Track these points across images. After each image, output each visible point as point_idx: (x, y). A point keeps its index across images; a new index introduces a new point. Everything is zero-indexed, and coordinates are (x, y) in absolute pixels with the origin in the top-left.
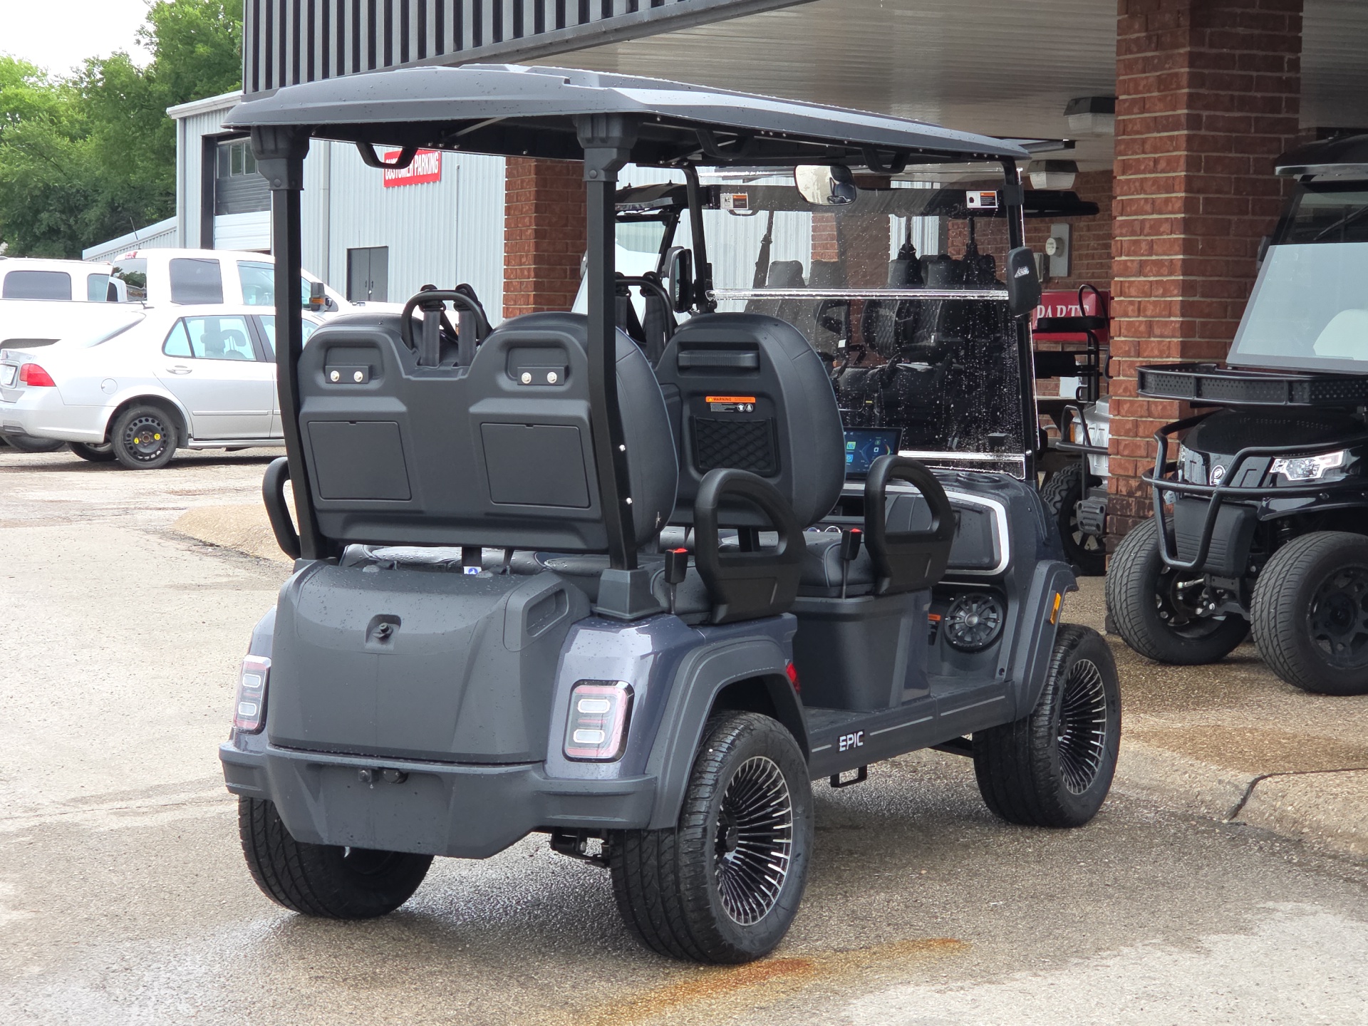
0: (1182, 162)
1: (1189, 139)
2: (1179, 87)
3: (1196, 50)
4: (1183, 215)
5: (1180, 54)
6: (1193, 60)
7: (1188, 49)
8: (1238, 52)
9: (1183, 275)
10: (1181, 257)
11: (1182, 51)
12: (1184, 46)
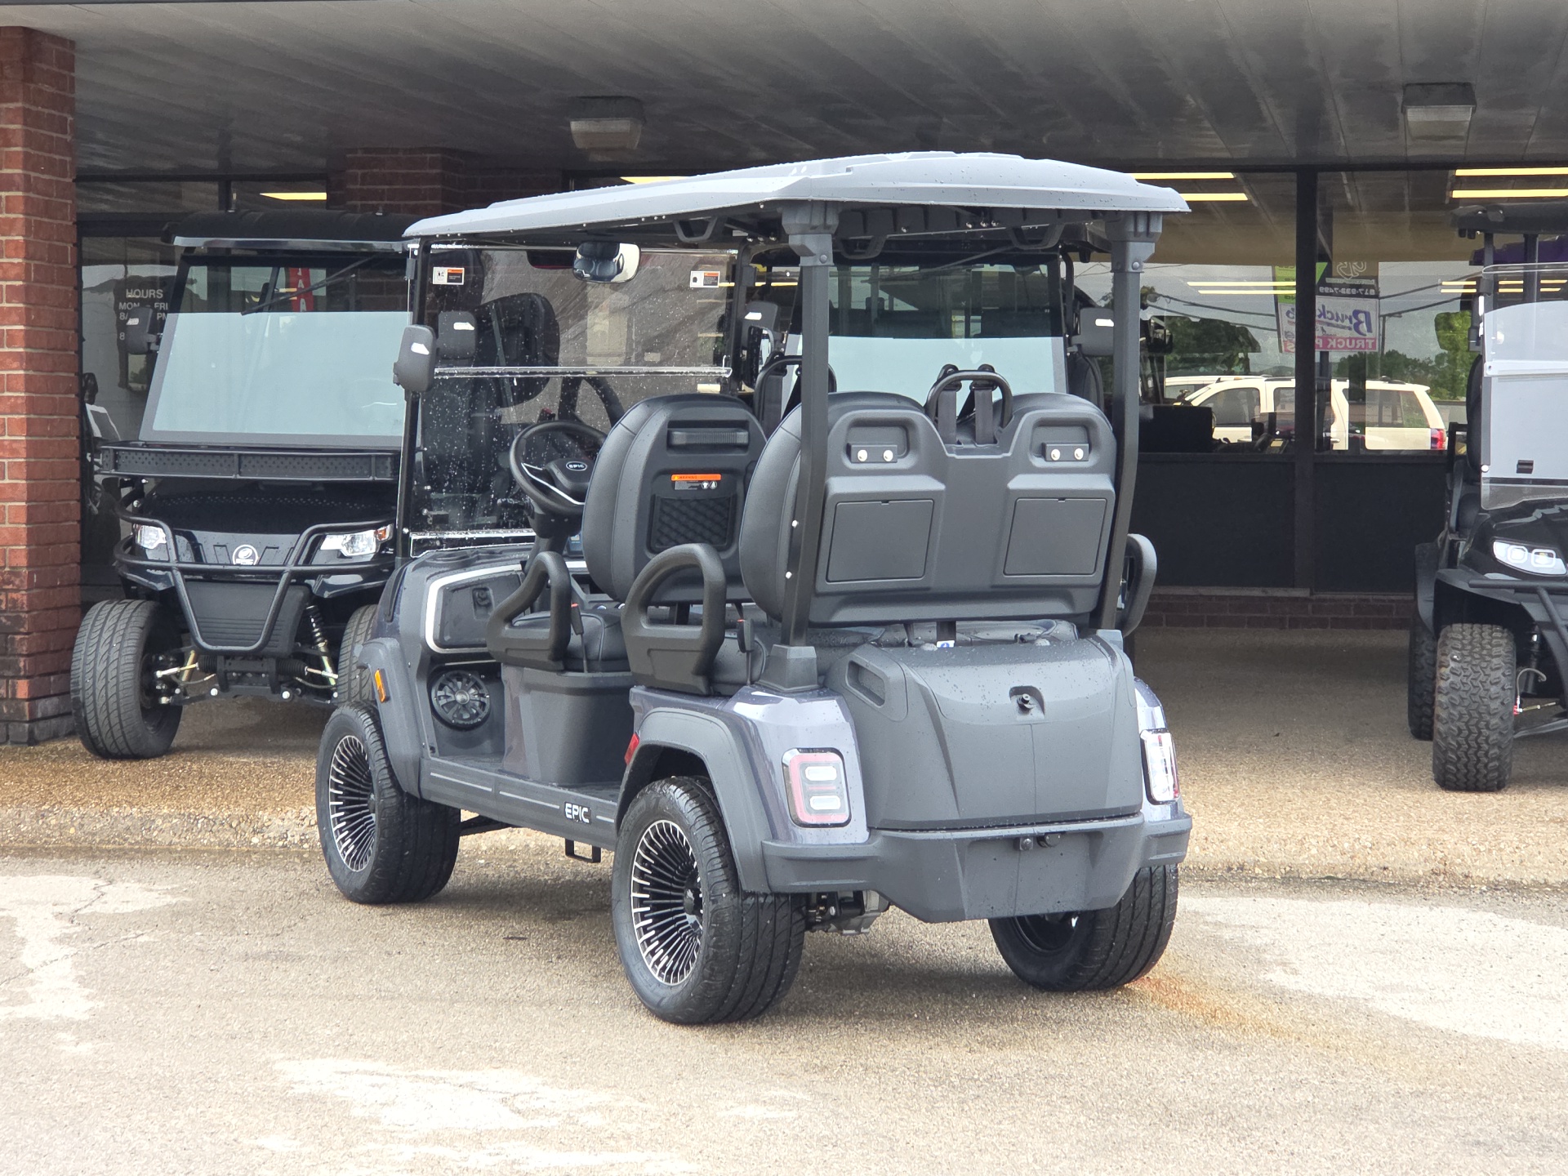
0: (20, 226)
1: (27, 200)
2: (8, 144)
3: (27, 106)
4: (21, 283)
5: (8, 109)
6: (28, 117)
7: (20, 104)
8: (46, 111)
9: (26, 347)
10: (22, 327)
11: (12, 106)
12: (17, 101)
